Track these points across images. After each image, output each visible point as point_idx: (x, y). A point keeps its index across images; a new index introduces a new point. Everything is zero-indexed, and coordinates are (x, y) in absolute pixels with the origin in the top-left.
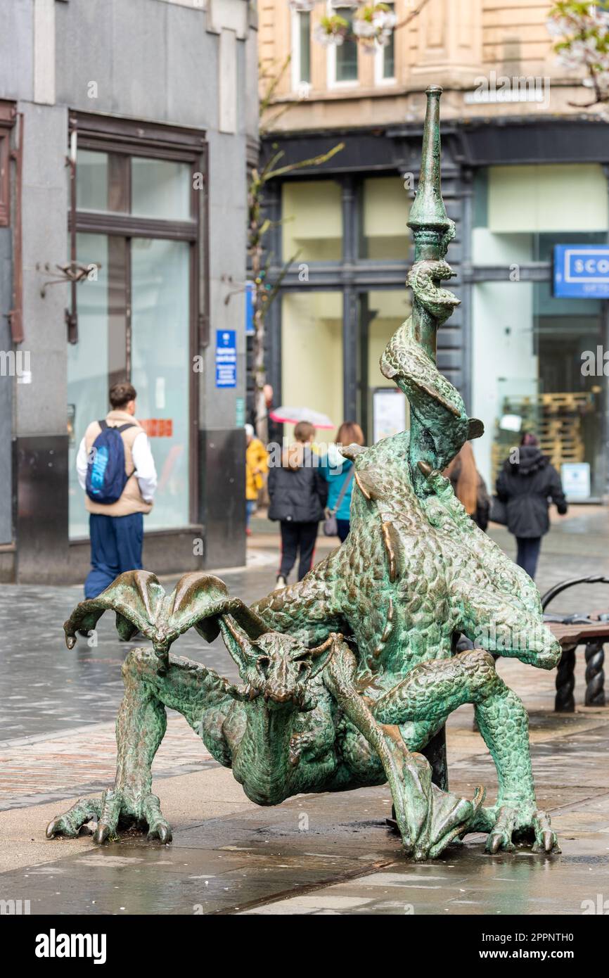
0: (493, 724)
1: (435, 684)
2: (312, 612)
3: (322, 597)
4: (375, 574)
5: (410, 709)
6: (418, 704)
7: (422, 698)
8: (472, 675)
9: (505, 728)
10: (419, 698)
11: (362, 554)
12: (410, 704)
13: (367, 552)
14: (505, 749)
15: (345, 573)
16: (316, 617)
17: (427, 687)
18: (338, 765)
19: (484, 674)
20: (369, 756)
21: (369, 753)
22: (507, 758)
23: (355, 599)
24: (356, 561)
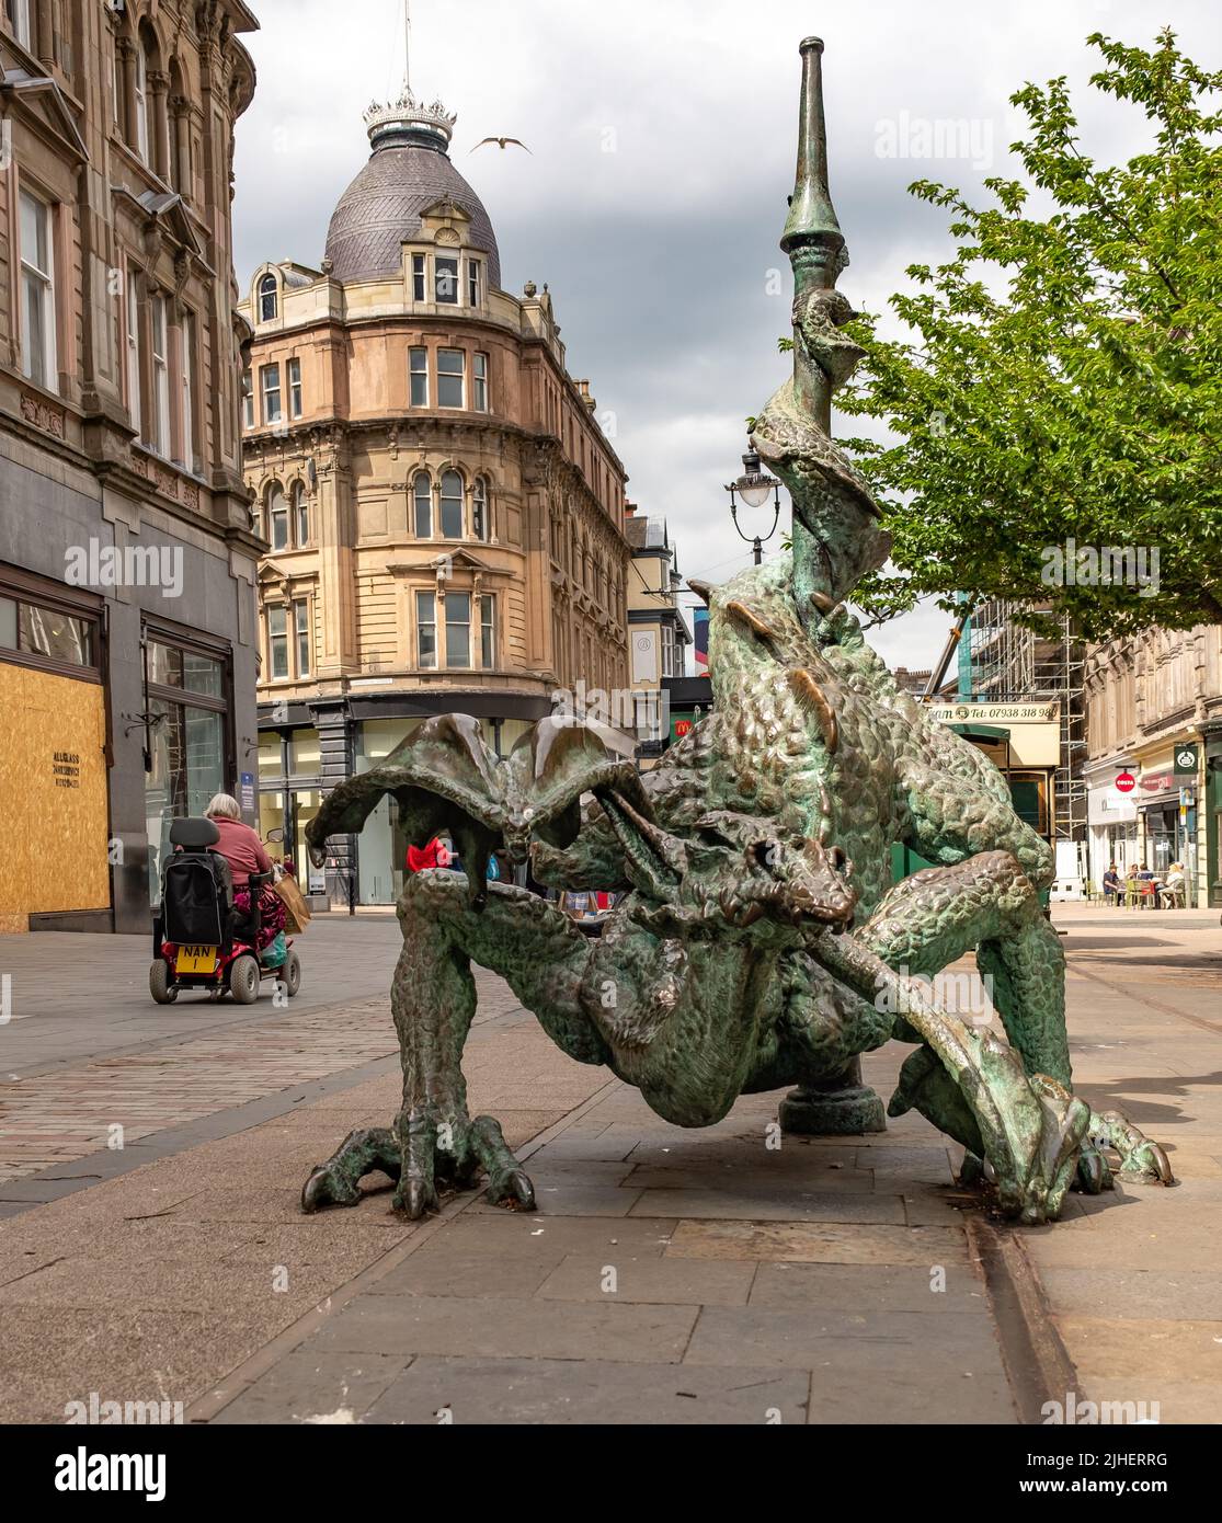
0: (1024, 972)
1: (952, 905)
2: (675, 816)
3: (692, 793)
4: (789, 747)
5: (911, 951)
6: (926, 941)
7: (932, 931)
8: (1004, 891)
9: (1040, 978)
10: (927, 931)
11: (759, 720)
12: (912, 942)
13: (768, 716)
14: (1038, 1012)
15: (730, 752)
16: (681, 823)
17: (940, 912)
18: (782, 1048)
19: (1023, 889)
20: (839, 1032)
21: (838, 1027)
22: (1040, 1027)
23: (753, 789)
24: (749, 732)
